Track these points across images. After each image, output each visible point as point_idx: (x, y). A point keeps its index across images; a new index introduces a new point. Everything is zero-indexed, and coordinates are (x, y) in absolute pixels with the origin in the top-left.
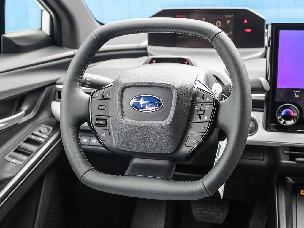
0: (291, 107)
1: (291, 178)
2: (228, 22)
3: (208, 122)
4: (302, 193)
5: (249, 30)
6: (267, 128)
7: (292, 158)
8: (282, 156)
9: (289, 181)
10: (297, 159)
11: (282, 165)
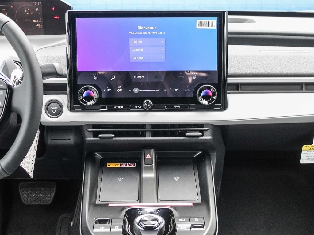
0: (90, 89)
1: (98, 154)
2: (37, 9)
3: (2, 107)
4: (108, 166)
5: (57, 17)
6: (72, 109)
7: (95, 135)
8: (87, 133)
9: (97, 156)
10: (100, 136)
11: (87, 142)
